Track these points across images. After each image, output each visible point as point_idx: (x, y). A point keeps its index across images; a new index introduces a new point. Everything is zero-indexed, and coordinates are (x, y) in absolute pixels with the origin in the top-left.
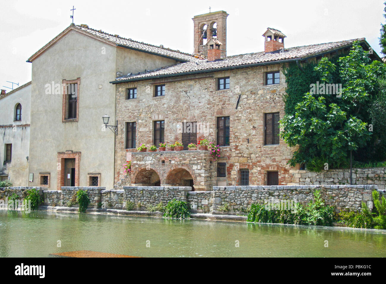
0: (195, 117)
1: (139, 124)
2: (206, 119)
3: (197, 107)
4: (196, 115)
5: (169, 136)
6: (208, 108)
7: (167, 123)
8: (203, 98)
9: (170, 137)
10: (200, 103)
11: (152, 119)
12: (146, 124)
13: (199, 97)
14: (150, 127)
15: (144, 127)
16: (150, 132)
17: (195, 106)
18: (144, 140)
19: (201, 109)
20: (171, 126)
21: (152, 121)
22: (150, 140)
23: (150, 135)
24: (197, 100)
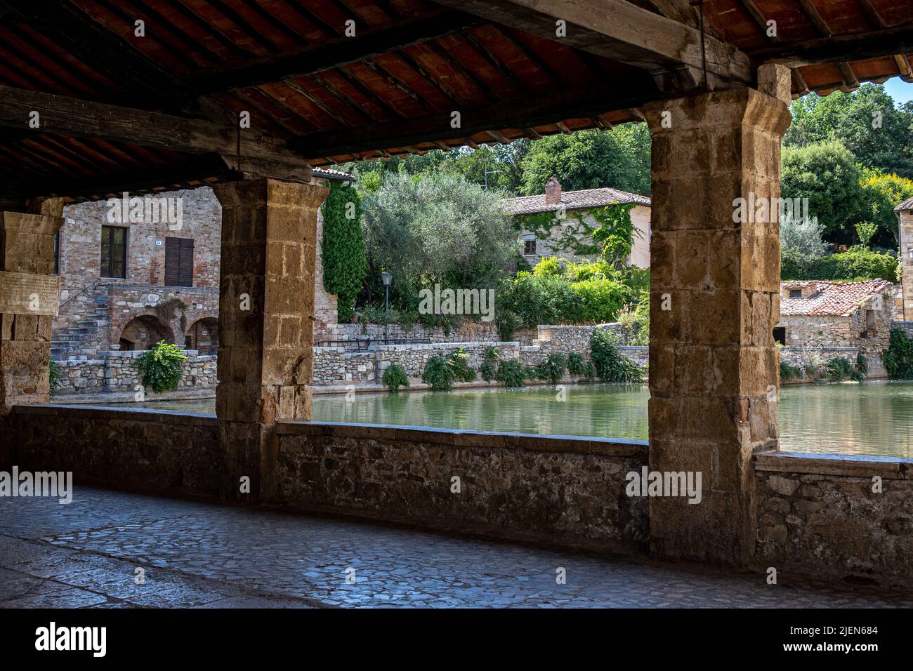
0: (190, 231)
1: (70, 227)
2: (211, 238)
3: (195, 214)
4: (192, 228)
5: (139, 258)
6: (214, 220)
7: (135, 234)
8: (206, 202)
9: (141, 260)
10: (199, 209)
11: (100, 220)
12: (86, 229)
13: (198, 198)
14: (95, 237)
15: (82, 235)
16: (96, 246)
17: (192, 213)
18: (82, 259)
19: (201, 219)
20: (144, 241)
21: (100, 226)
22: (97, 261)
23: (96, 252)
24: (195, 204)
